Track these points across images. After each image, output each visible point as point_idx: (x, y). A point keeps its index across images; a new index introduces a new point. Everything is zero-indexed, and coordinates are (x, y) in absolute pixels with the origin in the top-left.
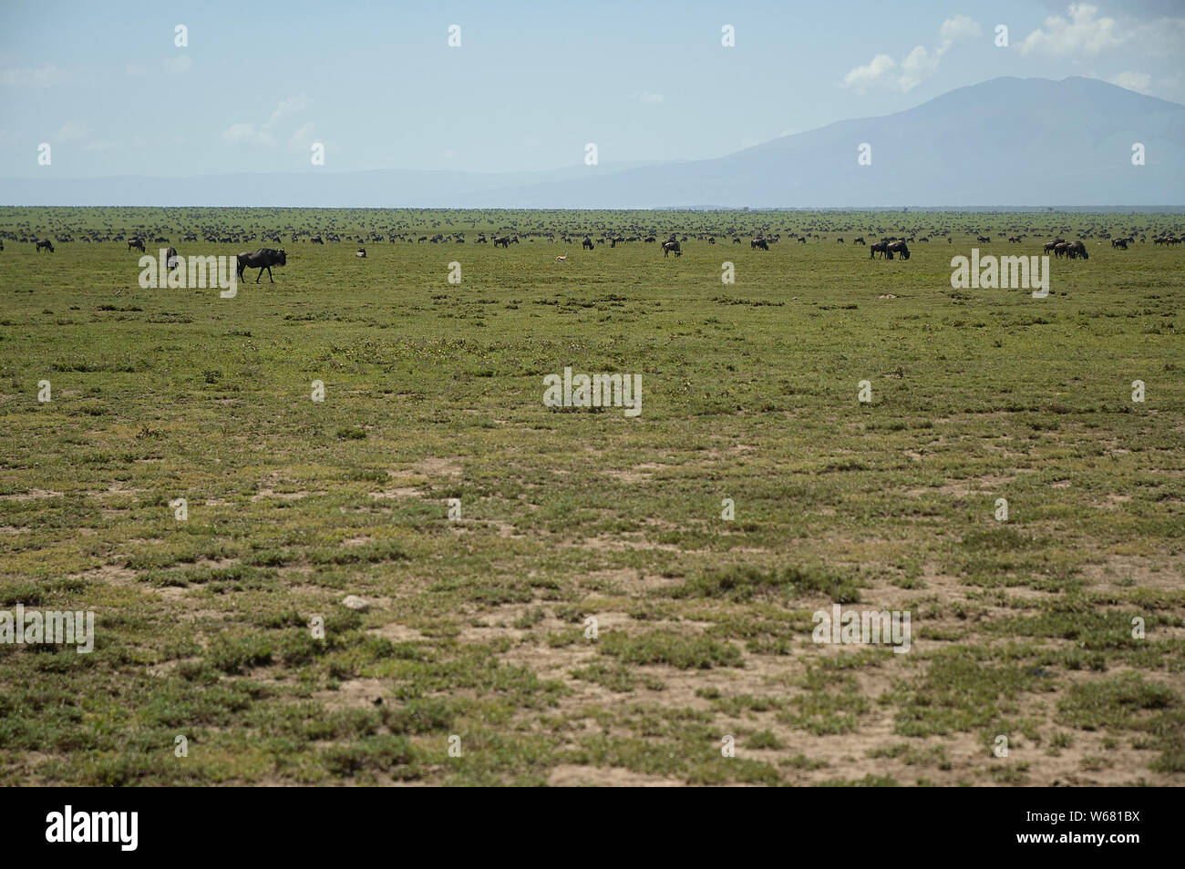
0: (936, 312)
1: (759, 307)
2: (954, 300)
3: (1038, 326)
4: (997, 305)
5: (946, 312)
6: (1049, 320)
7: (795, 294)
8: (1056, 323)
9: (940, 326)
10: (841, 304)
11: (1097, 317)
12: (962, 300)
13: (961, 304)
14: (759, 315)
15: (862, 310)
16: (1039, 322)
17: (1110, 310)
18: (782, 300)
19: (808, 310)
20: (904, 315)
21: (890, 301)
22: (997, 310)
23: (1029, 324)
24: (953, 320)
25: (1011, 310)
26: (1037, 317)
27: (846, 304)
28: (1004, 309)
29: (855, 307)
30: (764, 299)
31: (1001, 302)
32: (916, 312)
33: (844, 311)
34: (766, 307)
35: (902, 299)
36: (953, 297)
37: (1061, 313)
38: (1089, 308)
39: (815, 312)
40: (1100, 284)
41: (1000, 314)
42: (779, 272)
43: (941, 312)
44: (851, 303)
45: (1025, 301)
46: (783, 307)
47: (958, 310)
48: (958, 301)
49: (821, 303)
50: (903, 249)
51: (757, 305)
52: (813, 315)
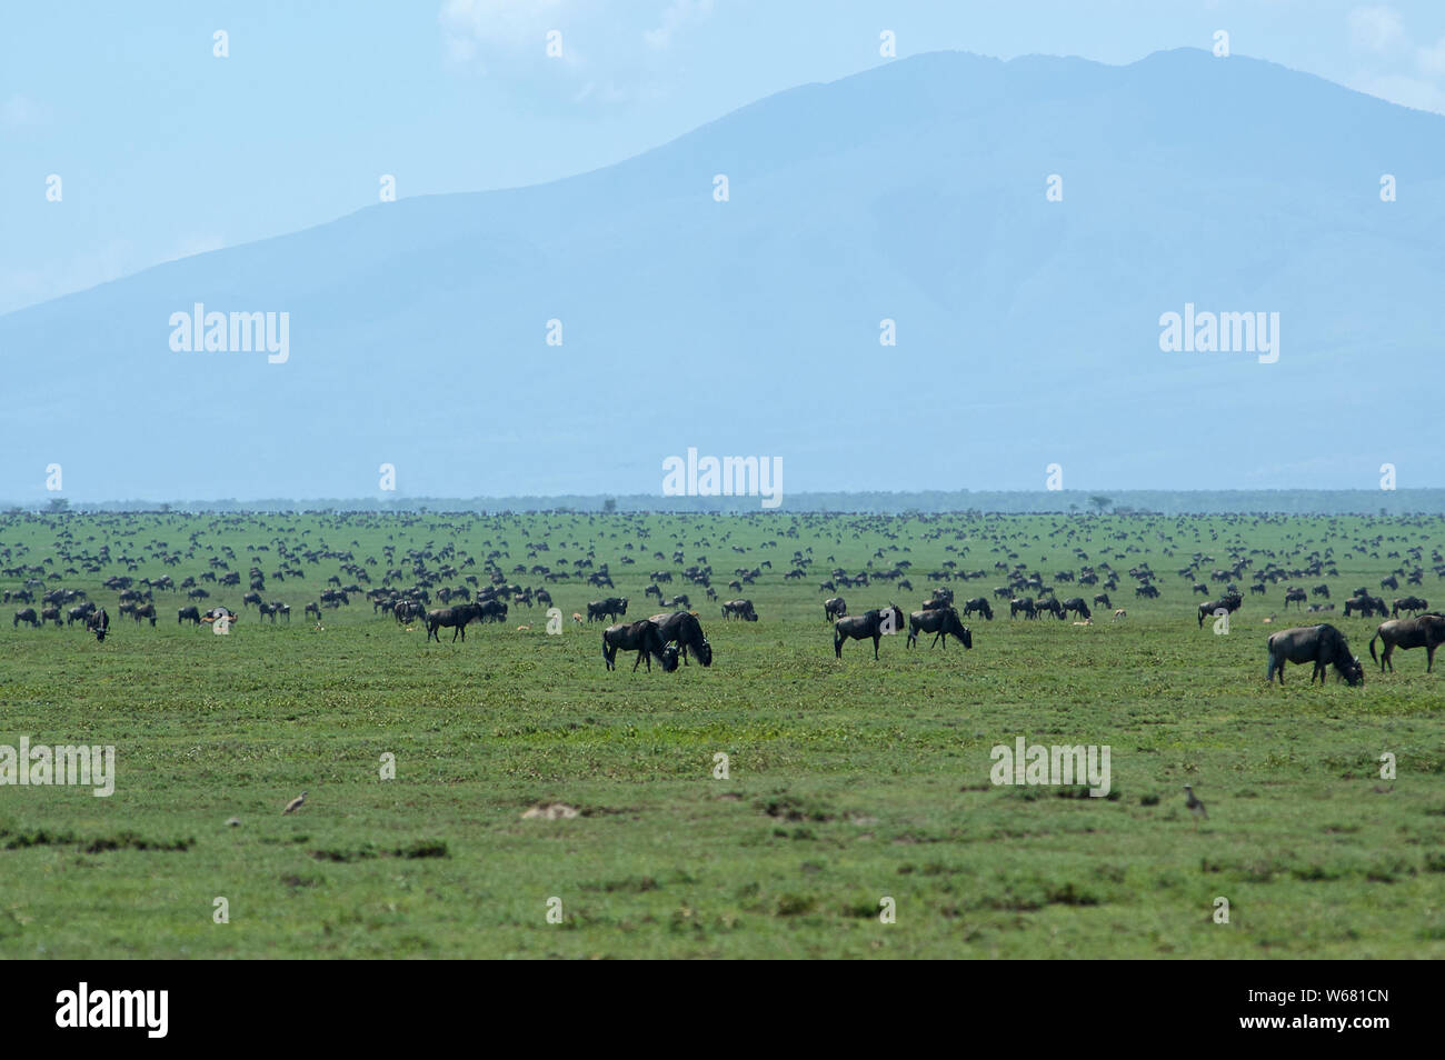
0: (713, 865)
1: (107, 856)
2: (778, 823)
3: (1061, 911)
4: (921, 838)
5: (751, 864)
6: (1099, 890)
7: (230, 806)
8: (1125, 900)
9: (730, 914)
10: (390, 840)
11: (1265, 878)
12: (806, 824)
13: (802, 835)
14: (105, 884)
15: (464, 859)
16: (1068, 897)
17: (1311, 853)
18: (185, 828)
19: (277, 862)
20: (608, 875)
21: (559, 830)
22: (923, 855)
23: (1033, 907)
24: (771, 893)
25: (969, 855)
26: (1059, 880)
27: (408, 839)
28: (948, 854)
29: (437, 851)
30: (124, 825)
31: (936, 826)
32: (646, 867)
33: (403, 863)
34: (130, 854)
35: (597, 822)
36: (773, 810)
37: (1139, 867)
38: (1236, 851)
39: (304, 871)
40: (1275, 762)
41: (936, 869)
42: (174, 725)
43: (732, 866)
44: (426, 836)
45: (1018, 824)
46: (191, 854)
47: (788, 859)
48: (791, 827)
49: (323, 838)
50: (688, 633)
51: (99, 846)
52: (294, 881)
